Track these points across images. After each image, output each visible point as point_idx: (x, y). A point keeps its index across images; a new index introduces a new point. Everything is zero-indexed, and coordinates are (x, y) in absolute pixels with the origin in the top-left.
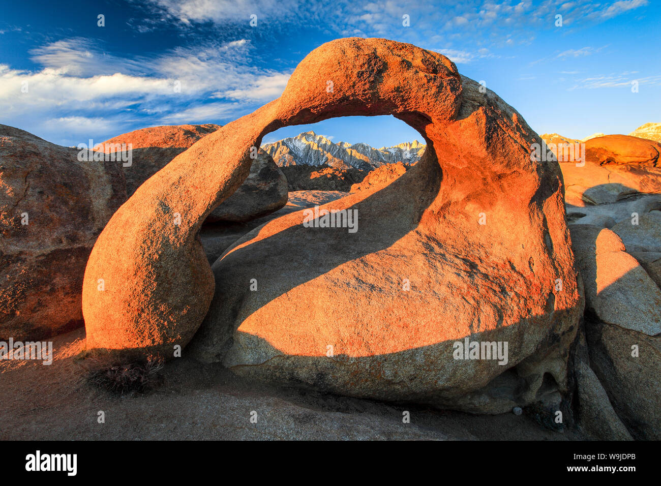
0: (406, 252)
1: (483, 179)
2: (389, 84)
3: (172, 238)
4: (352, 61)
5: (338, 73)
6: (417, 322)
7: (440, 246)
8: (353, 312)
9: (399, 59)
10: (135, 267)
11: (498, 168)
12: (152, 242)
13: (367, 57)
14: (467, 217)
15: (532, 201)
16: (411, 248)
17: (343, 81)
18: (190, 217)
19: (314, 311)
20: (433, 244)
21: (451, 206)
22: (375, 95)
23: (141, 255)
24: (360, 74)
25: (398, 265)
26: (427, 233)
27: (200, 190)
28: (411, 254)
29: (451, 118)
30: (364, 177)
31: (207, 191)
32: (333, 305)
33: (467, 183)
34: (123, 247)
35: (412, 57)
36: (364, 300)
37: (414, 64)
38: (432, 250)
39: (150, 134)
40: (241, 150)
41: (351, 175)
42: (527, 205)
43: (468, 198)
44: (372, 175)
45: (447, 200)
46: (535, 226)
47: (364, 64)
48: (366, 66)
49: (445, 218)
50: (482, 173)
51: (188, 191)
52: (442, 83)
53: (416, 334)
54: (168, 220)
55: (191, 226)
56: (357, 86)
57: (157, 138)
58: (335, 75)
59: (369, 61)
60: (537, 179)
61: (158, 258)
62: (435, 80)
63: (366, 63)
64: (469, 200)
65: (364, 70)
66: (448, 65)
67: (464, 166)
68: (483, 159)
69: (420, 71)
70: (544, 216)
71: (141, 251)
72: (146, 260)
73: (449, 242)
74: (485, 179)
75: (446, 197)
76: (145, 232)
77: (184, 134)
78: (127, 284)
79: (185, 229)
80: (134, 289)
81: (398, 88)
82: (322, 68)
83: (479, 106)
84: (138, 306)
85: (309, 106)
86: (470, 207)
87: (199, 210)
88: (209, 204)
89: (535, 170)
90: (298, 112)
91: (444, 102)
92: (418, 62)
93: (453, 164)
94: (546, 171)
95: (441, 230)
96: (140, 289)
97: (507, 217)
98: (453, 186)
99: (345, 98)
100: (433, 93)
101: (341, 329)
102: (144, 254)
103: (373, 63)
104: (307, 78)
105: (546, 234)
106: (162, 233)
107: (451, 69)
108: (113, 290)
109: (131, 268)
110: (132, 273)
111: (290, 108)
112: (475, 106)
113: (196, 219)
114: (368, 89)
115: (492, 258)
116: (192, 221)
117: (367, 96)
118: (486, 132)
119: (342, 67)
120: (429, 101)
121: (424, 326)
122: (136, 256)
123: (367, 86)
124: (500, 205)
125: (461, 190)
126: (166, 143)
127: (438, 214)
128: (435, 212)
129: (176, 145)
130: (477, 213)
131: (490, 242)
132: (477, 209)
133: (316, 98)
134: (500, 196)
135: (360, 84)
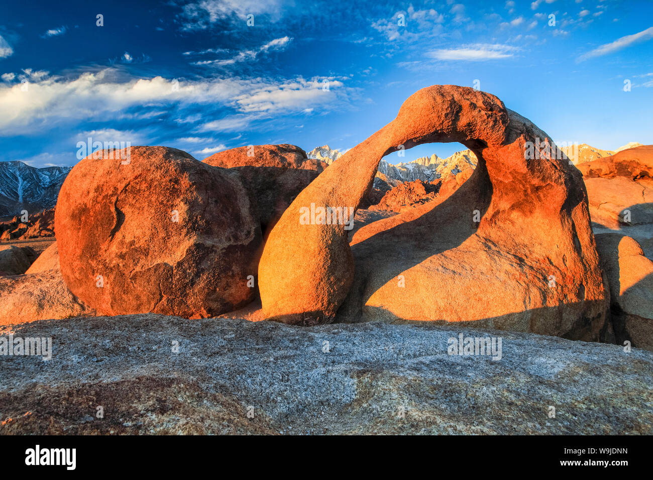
0: (471, 249)
2: (463, 121)
4: (441, 105)
5: (433, 115)
7: (495, 246)
9: (468, 102)
11: (536, 182)
13: (450, 102)
14: (513, 223)
15: (562, 209)
16: (475, 247)
17: (436, 120)
20: (490, 244)
21: (500, 214)
22: (454, 129)
24: (446, 115)
26: (484, 235)
28: (475, 250)
29: (502, 144)
33: (511, 195)
35: (475, 100)
37: (478, 105)
38: (490, 248)
42: (559, 212)
43: (513, 208)
45: (497, 209)
46: (566, 229)
48: (449, 109)
49: (496, 223)
50: (524, 186)
52: (496, 118)
53: (488, 305)
56: (444, 123)
58: (431, 116)
59: (451, 105)
60: (565, 190)
62: (491, 116)
63: (449, 107)
65: (448, 112)
66: (499, 104)
67: (510, 180)
68: (525, 174)
69: (482, 110)
70: (573, 222)
73: (501, 242)
74: (525, 191)
75: (496, 207)
81: (469, 123)
83: (521, 134)
86: (515, 215)
89: (563, 182)
91: (498, 131)
92: (480, 103)
93: (501, 179)
94: (572, 183)
95: (494, 233)
97: (543, 223)
98: (501, 197)
99: (436, 132)
100: (491, 126)
103: (453, 106)
105: (575, 237)
107: (501, 106)
111: (400, 139)
112: (518, 134)
114: (451, 125)
115: (535, 255)
117: (449, 130)
119: (435, 110)
120: (488, 131)
123: (451, 123)
124: (538, 213)
125: (506, 201)
126: (257, 161)
127: (490, 221)
128: (489, 219)
129: (266, 163)
130: (520, 220)
131: (532, 243)
132: (520, 216)
133: (418, 132)
134: (537, 204)
135: (446, 121)
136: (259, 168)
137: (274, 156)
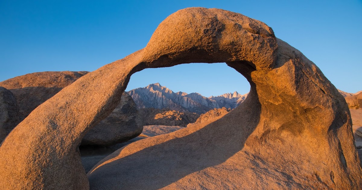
0: (238, 167)
1: (293, 112)
2: (226, 39)
3: (58, 148)
4: (200, 22)
5: (190, 30)
7: (264, 163)
9: (233, 23)
10: (28, 171)
11: (304, 104)
12: (42, 152)
13: (210, 20)
14: (283, 141)
15: (330, 129)
16: (242, 164)
17: (193, 35)
18: (73, 133)
20: (258, 161)
21: (270, 133)
22: (216, 47)
23: (33, 161)
24: (206, 31)
26: (254, 153)
27: (82, 112)
28: (242, 168)
29: (270, 66)
30: (197, 118)
31: (87, 114)
33: (281, 116)
34: (18, 155)
35: (242, 22)
37: (243, 27)
38: (257, 165)
39: (39, 77)
40: (115, 83)
41: (187, 117)
42: (326, 132)
43: (283, 128)
44: (203, 117)
45: (267, 129)
46: (333, 148)
47: (208, 25)
48: (210, 26)
49: (266, 142)
50: (293, 108)
51: (73, 113)
52: (264, 41)
54: (55, 134)
55: (74, 140)
56: (203, 40)
57: (44, 80)
58: (188, 31)
59: (212, 23)
60: (333, 112)
62: (259, 38)
63: (210, 24)
65: (208, 28)
66: (268, 30)
67: (280, 103)
68: (294, 97)
69: (248, 32)
70: (339, 141)
71: (33, 159)
72: (37, 165)
73: (270, 159)
74: (295, 113)
75: (266, 126)
76: (37, 143)
77: (65, 78)
79: (68, 142)
81: (233, 42)
82: (178, 26)
83: (289, 59)
85: (168, 53)
86: (285, 134)
87: (81, 127)
88: (88, 124)
89: (331, 106)
90: (159, 57)
91: (266, 54)
92: (247, 25)
93: (271, 101)
94: (338, 107)
95: (263, 151)
98: (271, 118)
99: (194, 48)
100: (257, 47)
102: (35, 161)
103: (215, 24)
104: (167, 33)
105: (341, 154)
106: (51, 144)
107: (269, 32)
109: (24, 172)
110: (24, 176)
111: (153, 54)
112: (287, 59)
113: (78, 135)
114: (212, 42)
115: (303, 173)
116: (75, 136)
117: (211, 47)
118: (295, 77)
119: (193, 26)
120: (255, 53)
122: (29, 162)
123: (211, 39)
124: (306, 133)
125: (277, 121)
126: (51, 83)
127: (261, 139)
128: (259, 138)
129: (58, 85)
130: (290, 139)
131: (300, 160)
132: (290, 135)
133: (173, 47)
134: (306, 125)
135: (206, 38)
136: (51, 88)
137: (69, 79)
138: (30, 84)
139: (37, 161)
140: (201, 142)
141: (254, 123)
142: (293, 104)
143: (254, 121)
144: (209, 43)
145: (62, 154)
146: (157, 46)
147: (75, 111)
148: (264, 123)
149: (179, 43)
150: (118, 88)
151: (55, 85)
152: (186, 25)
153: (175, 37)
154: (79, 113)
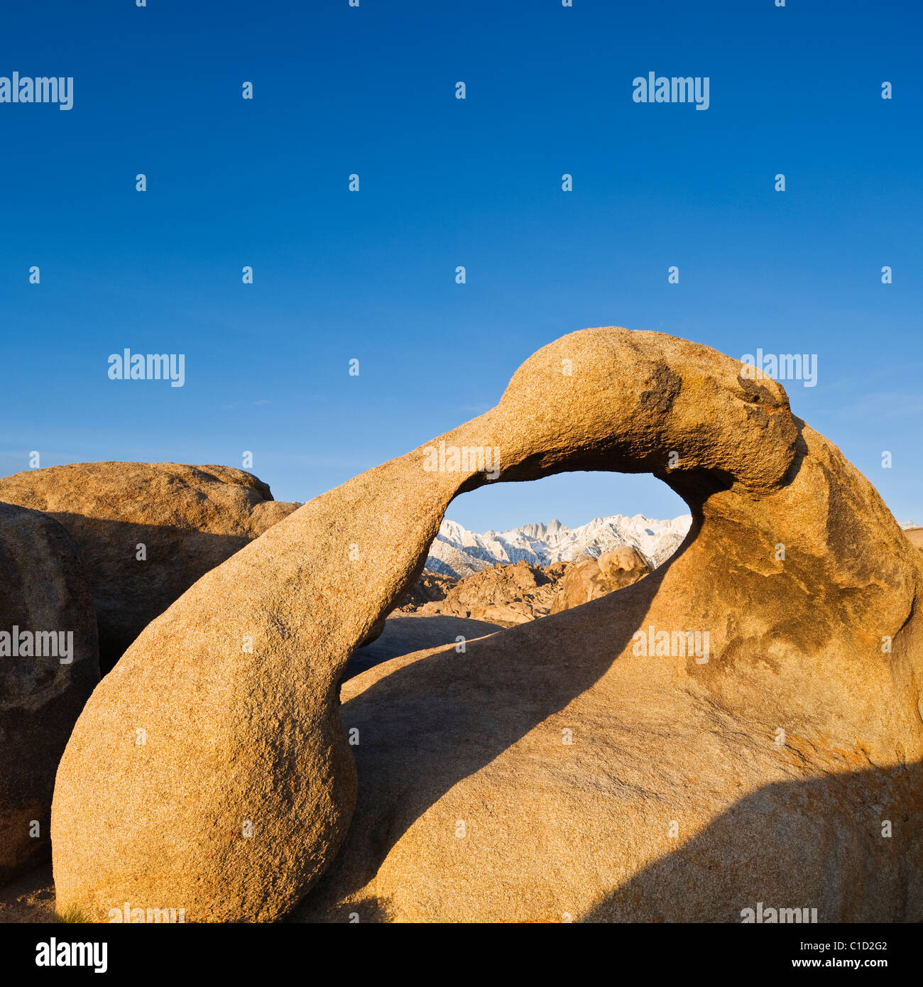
1: (808, 596)
2: (687, 415)
3: (301, 687)
4: (632, 372)
5: (609, 392)
6: (734, 857)
7: (737, 720)
8: (619, 837)
10: (234, 743)
11: (843, 578)
12: (265, 695)
13: (655, 367)
14: (774, 666)
18: (331, 646)
19: (544, 837)
21: (744, 645)
22: (663, 435)
23: (247, 720)
24: (646, 396)
25: (675, 752)
26: (708, 693)
27: (344, 595)
29: (777, 483)
31: (360, 599)
32: (580, 825)
33: (774, 604)
34: (205, 704)
36: (634, 816)
38: (724, 725)
39: (92, 476)
40: (421, 522)
43: (775, 633)
45: (735, 635)
46: (901, 685)
47: (651, 379)
48: (654, 382)
49: (733, 666)
50: (809, 586)
51: (321, 596)
53: (733, 881)
54: (291, 652)
55: (334, 664)
56: (638, 418)
58: (603, 396)
59: (658, 374)
61: (277, 726)
62: (758, 414)
63: (653, 378)
64: (775, 636)
65: (650, 389)
67: (775, 572)
68: (820, 559)
69: (735, 398)
70: (913, 667)
71: (246, 713)
72: (256, 729)
73: (749, 711)
75: (734, 629)
76: (251, 674)
78: (214, 779)
79: (323, 670)
80: (229, 789)
81: (701, 426)
82: (580, 381)
84: (233, 827)
85: (548, 449)
86: (778, 648)
88: (367, 624)
90: (523, 458)
91: (771, 453)
93: (752, 567)
95: (730, 689)
96: (240, 789)
97: (848, 669)
98: (747, 608)
99: (612, 439)
100: (755, 437)
101: (600, 871)
102: (250, 719)
103: (664, 377)
104: (550, 397)
106: (283, 676)
107: (780, 396)
108: (180, 791)
109: (226, 747)
110: (226, 755)
111: (511, 450)
112: (812, 464)
113: (344, 651)
114: (655, 425)
115: (833, 745)
117: (650, 437)
118: (830, 511)
119: (616, 382)
121: (747, 865)
122: (236, 722)
123: (656, 417)
124: (835, 646)
125: (763, 616)
130: (793, 660)
131: (822, 714)
132: (790, 650)
133: (563, 434)
134: (837, 628)
135: (644, 414)
137: (181, 488)
138: (70, 498)
139: (255, 719)
140: (567, 664)
141: (701, 619)
142: (812, 576)
143: (701, 616)
144: (648, 427)
145: (309, 701)
146: (524, 431)
147: (326, 593)
148: (729, 619)
149: (581, 424)
150: (428, 535)
151: (145, 502)
152: (599, 381)
153: (572, 411)
154: (339, 596)
